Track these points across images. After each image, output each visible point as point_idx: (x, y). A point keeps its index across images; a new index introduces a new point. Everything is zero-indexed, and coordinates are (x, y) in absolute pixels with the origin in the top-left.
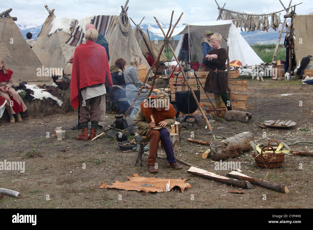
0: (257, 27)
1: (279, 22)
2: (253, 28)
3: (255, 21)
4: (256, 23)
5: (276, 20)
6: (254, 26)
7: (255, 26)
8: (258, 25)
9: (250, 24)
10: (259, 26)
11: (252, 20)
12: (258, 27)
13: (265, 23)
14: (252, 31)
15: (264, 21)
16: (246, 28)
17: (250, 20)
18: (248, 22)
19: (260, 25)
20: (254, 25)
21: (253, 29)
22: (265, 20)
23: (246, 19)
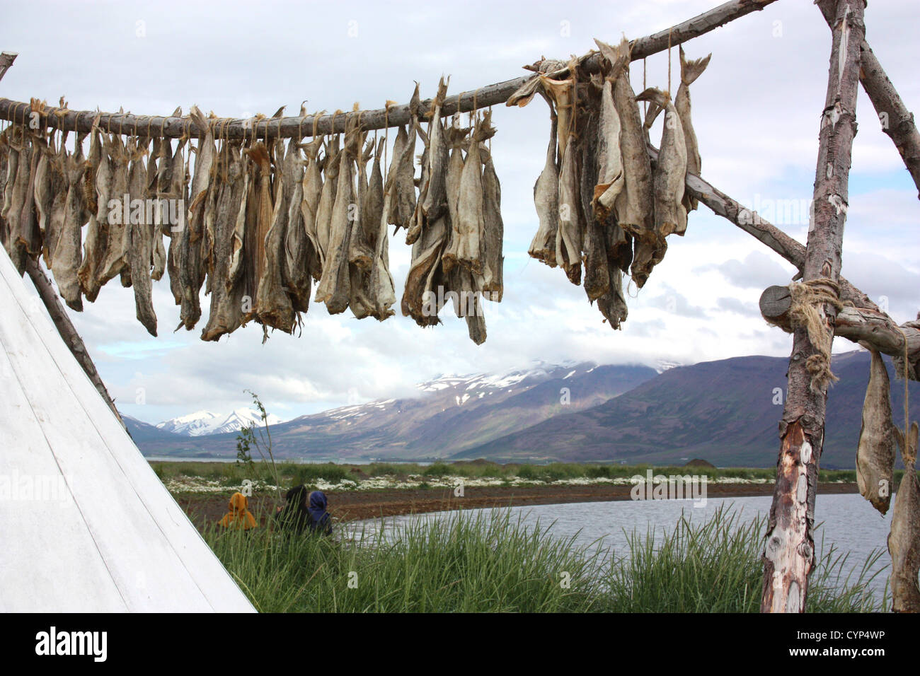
0: (330, 266)
1: (674, 186)
2: (285, 283)
3: (309, 189)
4: (322, 215)
5: (632, 150)
6: (291, 263)
7: (310, 262)
8: (344, 247)
9: (240, 228)
10: (356, 253)
11: (272, 187)
12: (352, 267)
13: (442, 213)
14: (269, 320)
15: (440, 191)
16: (195, 285)
17: (247, 185)
18: (223, 209)
19: (371, 238)
20: (294, 244)
21: (283, 301)
22: (450, 178)
23: (204, 184)
